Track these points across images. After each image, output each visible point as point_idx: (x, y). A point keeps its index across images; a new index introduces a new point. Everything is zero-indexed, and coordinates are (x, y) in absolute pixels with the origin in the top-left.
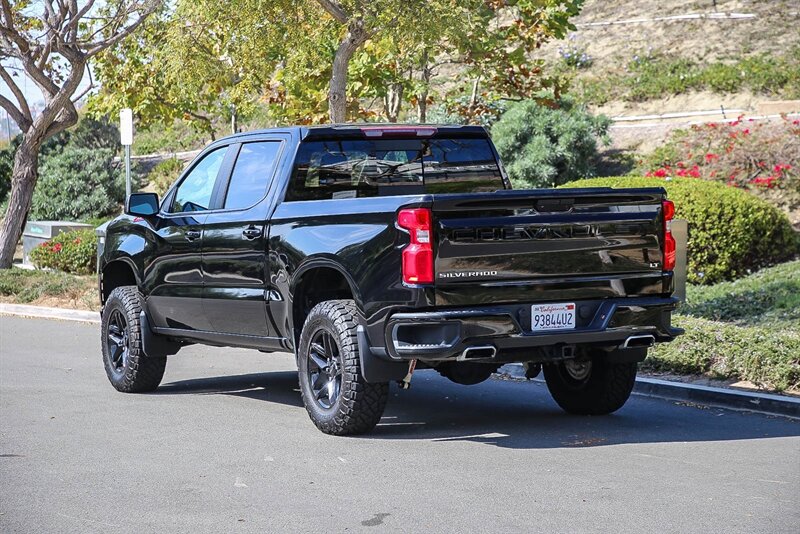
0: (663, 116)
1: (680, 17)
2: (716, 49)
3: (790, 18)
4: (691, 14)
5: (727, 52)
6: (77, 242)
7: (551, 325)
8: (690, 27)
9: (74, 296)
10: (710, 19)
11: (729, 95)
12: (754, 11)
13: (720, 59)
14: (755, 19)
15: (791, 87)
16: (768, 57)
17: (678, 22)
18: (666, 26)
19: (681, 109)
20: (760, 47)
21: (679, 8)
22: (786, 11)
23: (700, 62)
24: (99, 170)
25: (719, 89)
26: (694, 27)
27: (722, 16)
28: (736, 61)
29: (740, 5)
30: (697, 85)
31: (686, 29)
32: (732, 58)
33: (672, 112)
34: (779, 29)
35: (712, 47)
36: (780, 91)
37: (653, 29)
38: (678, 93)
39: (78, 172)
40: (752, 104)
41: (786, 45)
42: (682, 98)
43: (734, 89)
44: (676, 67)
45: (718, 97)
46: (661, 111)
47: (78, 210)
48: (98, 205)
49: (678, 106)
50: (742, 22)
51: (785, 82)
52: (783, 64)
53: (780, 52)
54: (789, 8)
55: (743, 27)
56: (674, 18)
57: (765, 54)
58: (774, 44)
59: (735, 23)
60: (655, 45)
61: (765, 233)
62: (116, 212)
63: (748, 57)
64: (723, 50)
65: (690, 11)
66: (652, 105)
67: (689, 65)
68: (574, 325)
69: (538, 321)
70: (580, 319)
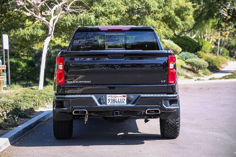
7: (115, 103)
68: (126, 103)
69: (109, 101)
70: (128, 101)
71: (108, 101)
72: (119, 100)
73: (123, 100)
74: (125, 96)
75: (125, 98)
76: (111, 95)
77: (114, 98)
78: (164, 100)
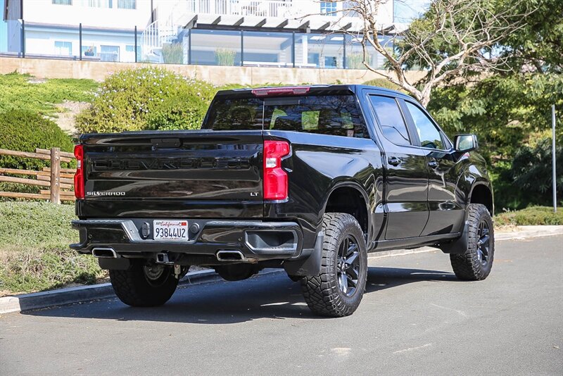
7: (169, 237)
68: (187, 238)
69: (158, 232)
70: (192, 234)
71: (155, 234)
72: (176, 232)
73: (182, 231)
74: (185, 224)
75: (186, 227)
76: (161, 221)
77: (166, 227)
78: (248, 233)
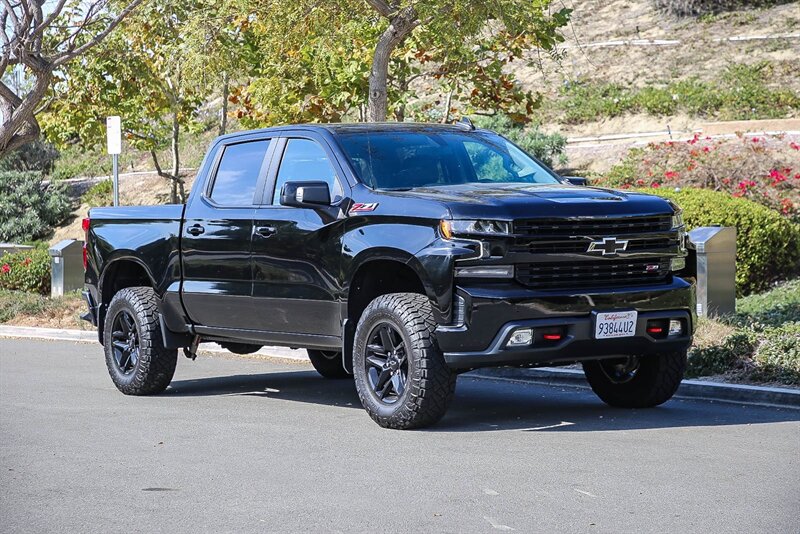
0: (601, 138)
1: (604, 44)
2: (644, 74)
3: (713, 45)
4: (613, 41)
5: (656, 76)
6: (27, 263)
8: (614, 53)
9: (53, 316)
10: (634, 46)
11: (665, 118)
12: (676, 38)
13: (650, 83)
14: (680, 46)
15: (726, 109)
16: (697, 81)
17: (602, 48)
18: (590, 53)
19: (618, 131)
20: (688, 73)
21: (601, 35)
22: (709, 37)
23: (629, 87)
24: (29, 193)
25: (654, 112)
26: (618, 53)
27: (645, 42)
28: (665, 86)
29: (662, 32)
30: (632, 108)
31: (611, 56)
32: (661, 83)
33: (610, 134)
34: (705, 55)
35: (640, 72)
36: (716, 113)
37: (576, 55)
38: (613, 116)
39: (8, 195)
40: (689, 126)
41: (713, 69)
42: (617, 121)
43: (669, 112)
44: (607, 91)
45: (653, 120)
46: (598, 133)
47: (9, 233)
48: (30, 228)
49: (614, 128)
50: (666, 48)
51: (721, 104)
52: (714, 88)
53: (708, 77)
54: (711, 34)
55: (667, 53)
56: (598, 45)
57: (695, 78)
58: (701, 69)
59: (659, 49)
60: (582, 70)
61: (781, 245)
62: (48, 235)
63: (677, 81)
64: (652, 75)
65: (612, 38)
66: (589, 128)
67: (619, 89)
